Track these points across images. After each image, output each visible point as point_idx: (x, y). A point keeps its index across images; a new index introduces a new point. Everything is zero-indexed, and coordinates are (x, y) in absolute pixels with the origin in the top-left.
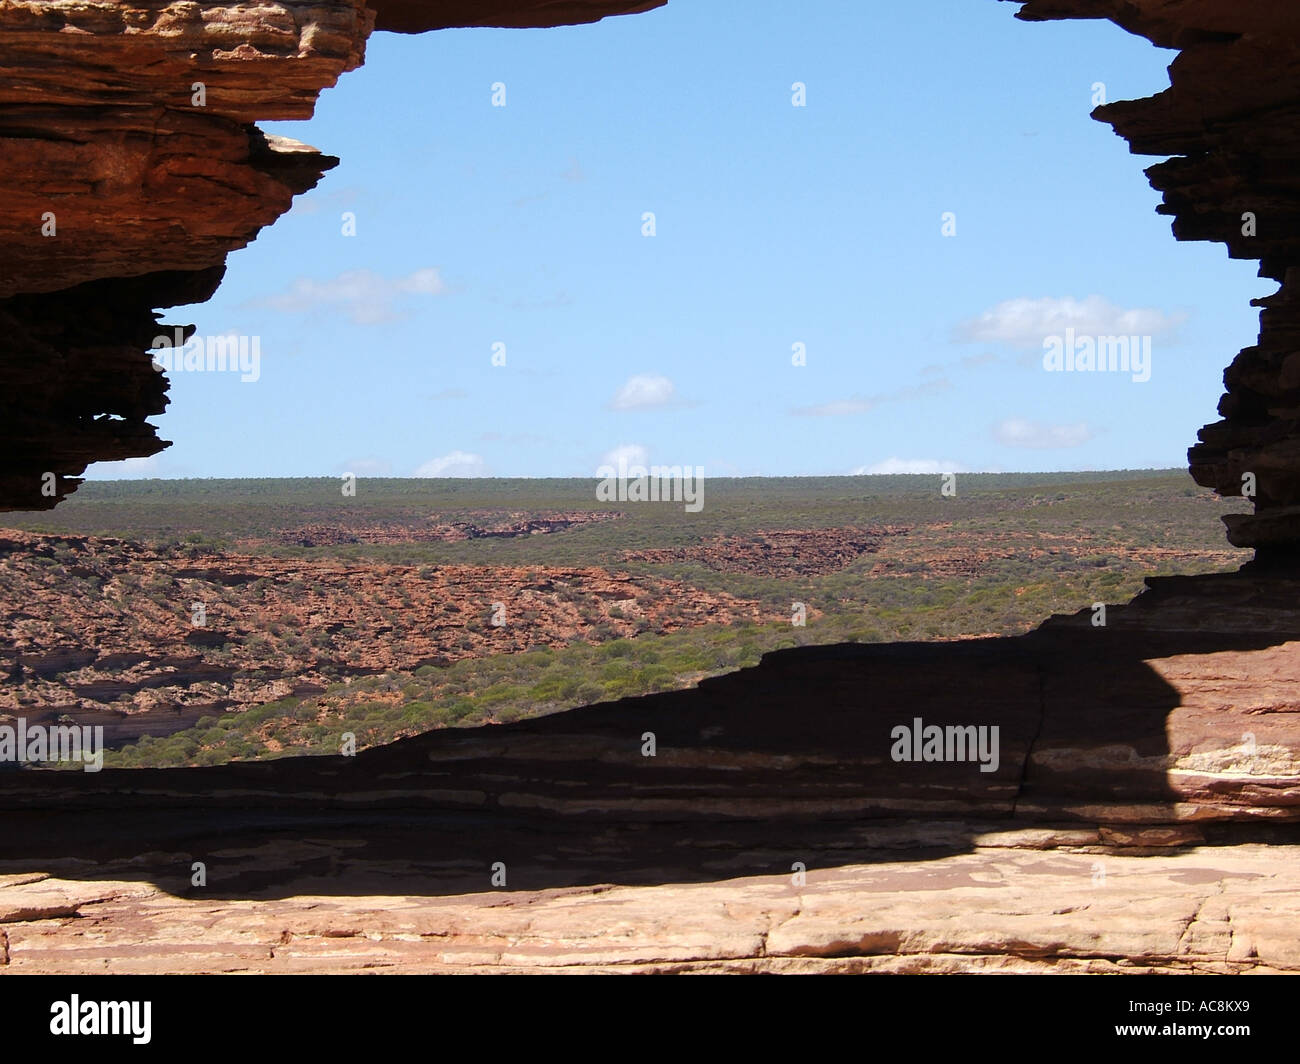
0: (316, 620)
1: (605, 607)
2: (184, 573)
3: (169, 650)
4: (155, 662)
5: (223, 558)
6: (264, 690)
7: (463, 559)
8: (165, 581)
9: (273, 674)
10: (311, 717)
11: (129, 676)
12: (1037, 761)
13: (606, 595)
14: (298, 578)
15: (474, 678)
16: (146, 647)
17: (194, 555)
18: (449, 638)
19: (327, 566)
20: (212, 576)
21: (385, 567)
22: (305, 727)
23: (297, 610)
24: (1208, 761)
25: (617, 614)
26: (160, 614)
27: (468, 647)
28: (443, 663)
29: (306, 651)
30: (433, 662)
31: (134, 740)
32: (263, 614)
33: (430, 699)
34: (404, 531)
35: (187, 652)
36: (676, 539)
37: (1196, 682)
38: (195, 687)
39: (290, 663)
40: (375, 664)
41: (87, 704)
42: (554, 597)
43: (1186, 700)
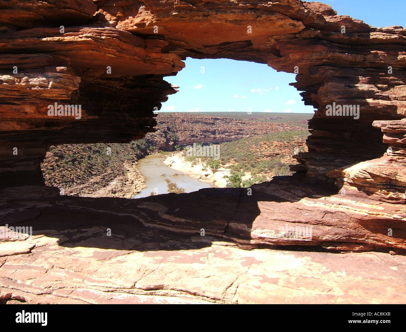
0: (253, 128)
1: (286, 128)
2: (238, 123)
3: (236, 131)
4: (234, 132)
5: (242, 121)
6: (247, 136)
7: (270, 122)
8: (236, 123)
9: (248, 134)
10: (251, 139)
11: (231, 134)
12: (230, 225)
13: (286, 126)
14: (251, 123)
15: (270, 136)
16: (234, 131)
17: (239, 120)
18: (268, 131)
19: (254, 122)
20: (241, 123)
21: (261, 122)
22: (251, 140)
23: (251, 127)
24: (259, 232)
25: (287, 129)
26: (235, 127)
27: (270, 132)
28: (267, 134)
29: (251, 132)
30: (266, 133)
31: (232, 141)
32: (247, 127)
33: (265, 138)
34: (263, 118)
35: (238, 131)
36: (295, 120)
37: (264, 210)
38: (239, 135)
39: (250, 133)
40: (259, 133)
41: (227, 137)
42: (280, 126)
43: (261, 214)
